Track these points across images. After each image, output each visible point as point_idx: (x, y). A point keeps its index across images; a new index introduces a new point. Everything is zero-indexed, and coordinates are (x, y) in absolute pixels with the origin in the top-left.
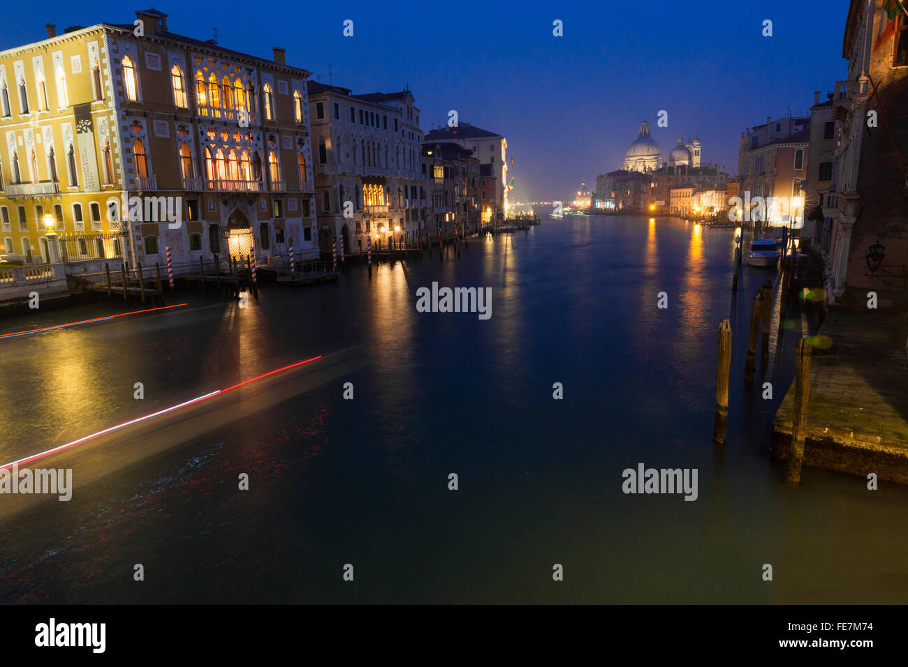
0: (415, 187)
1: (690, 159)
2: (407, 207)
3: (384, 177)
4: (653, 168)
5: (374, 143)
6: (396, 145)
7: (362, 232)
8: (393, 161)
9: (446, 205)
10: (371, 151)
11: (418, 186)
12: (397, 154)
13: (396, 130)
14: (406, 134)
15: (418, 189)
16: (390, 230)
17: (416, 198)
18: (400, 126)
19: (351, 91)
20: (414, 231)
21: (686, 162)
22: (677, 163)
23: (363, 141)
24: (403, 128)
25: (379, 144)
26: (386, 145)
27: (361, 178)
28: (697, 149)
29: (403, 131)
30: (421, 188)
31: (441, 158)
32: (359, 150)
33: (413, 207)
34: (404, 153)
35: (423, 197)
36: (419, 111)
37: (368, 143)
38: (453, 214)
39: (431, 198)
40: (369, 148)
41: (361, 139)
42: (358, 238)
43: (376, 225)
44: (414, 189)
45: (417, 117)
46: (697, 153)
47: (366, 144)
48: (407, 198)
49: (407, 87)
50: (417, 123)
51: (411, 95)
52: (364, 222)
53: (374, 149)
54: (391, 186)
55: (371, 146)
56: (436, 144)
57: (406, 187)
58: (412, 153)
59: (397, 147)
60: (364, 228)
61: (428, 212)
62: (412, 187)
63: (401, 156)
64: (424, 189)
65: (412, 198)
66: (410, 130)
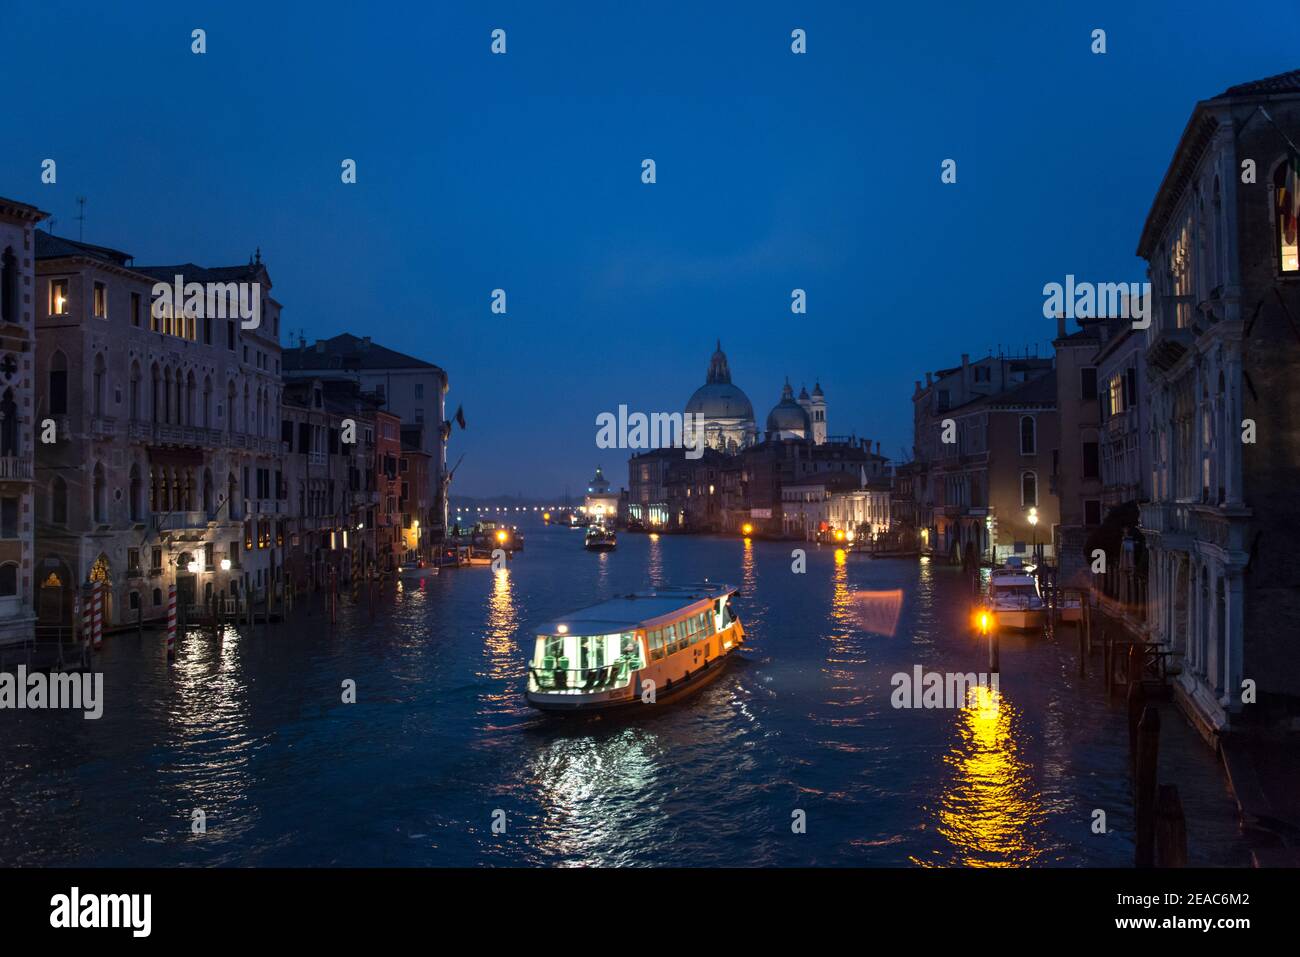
0: (267, 471)
1: (807, 428)
2: (248, 517)
3: (198, 447)
4: (739, 443)
5: (179, 373)
6: (228, 379)
7: (141, 574)
8: (220, 414)
9: (331, 512)
10: (173, 387)
11: (273, 468)
12: (231, 397)
13: (231, 347)
14: (252, 354)
15: (272, 478)
16: (207, 569)
17: (267, 496)
18: (241, 339)
19: (131, 258)
20: (259, 572)
21: (801, 434)
22: (784, 435)
23: (155, 367)
24: (246, 342)
25: (191, 375)
26: (208, 379)
27: (148, 448)
28: (820, 409)
29: (245, 347)
30: (279, 474)
31: (322, 410)
32: (145, 387)
33: (261, 517)
34: (246, 397)
35: (281, 494)
36: (279, 307)
37: (167, 370)
38: (345, 533)
39: (299, 496)
40: (167, 383)
41: (151, 362)
42: (130, 587)
43: (175, 555)
44: (263, 475)
45: (276, 321)
46: (820, 416)
47: (162, 373)
48: (247, 496)
49: (258, 257)
50: (276, 333)
51: (265, 273)
52: (148, 551)
53: (179, 386)
54: (212, 468)
55: (174, 377)
56: (314, 378)
57: (246, 471)
58: (262, 397)
59: (232, 384)
60: (146, 565)
61: (292, 528)
62: (259, 471)
63: (239, 402)
64: (284, 477)
65: (259, 496)
66: (261, 348)
